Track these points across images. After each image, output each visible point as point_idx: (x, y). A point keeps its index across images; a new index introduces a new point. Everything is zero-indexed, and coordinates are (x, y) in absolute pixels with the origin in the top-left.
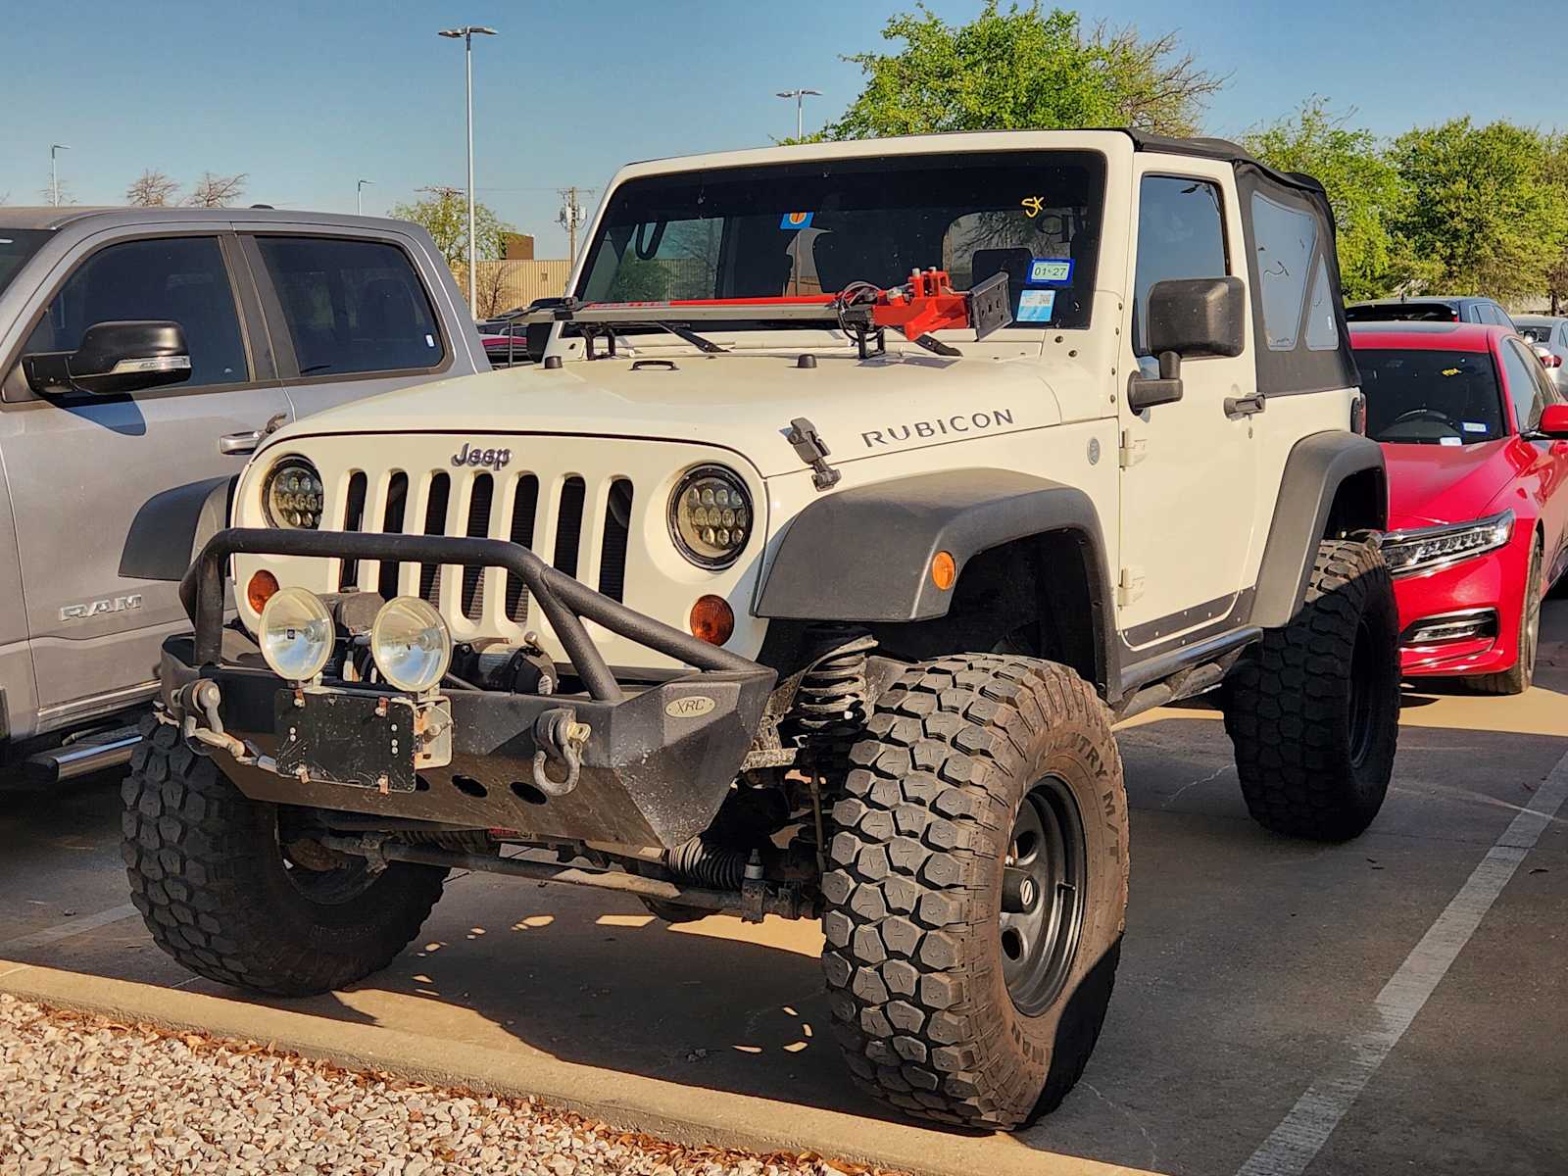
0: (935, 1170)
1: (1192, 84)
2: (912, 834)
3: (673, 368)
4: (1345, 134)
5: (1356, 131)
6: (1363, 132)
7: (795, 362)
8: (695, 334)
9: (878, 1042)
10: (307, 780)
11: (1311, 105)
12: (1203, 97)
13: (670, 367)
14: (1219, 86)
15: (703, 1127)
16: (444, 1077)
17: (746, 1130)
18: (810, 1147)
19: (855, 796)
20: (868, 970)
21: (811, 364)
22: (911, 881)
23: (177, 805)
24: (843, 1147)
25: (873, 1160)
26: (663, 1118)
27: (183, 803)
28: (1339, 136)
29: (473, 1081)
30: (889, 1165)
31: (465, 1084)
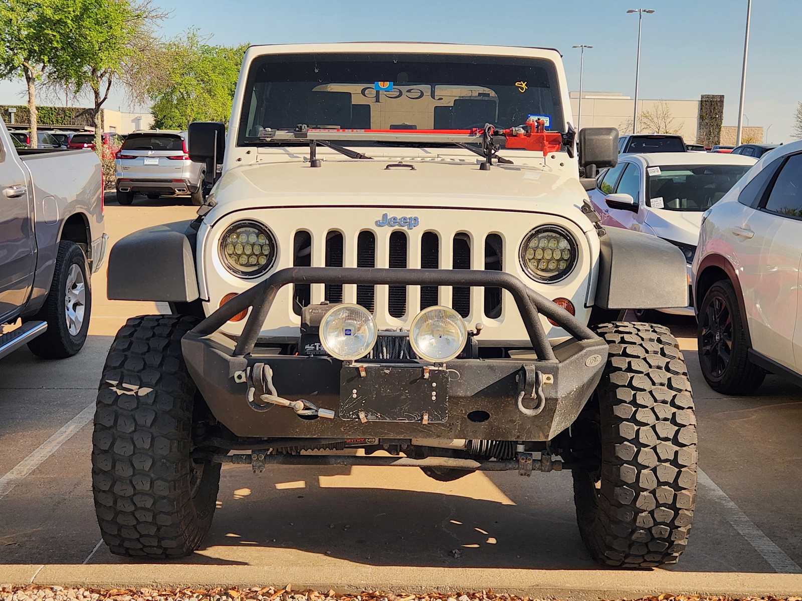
0: (736, 592)
1: (154, 14)
2: (666, 419)
3: (413, 169)
4: (209, 47)
5: (215, 46)
6: (218, 47)
7: (479, 166)
8: (344, 147)
9: (641, 531)
10: (366, 420)
11: (192, 31)
12: (159, 21)
13: (411, 168)
14: (167, 16)
15: (596, 591)
16: (420, 588)
17: (623, 589)
18: (663, 591)
19: (625, 402)
20: (645, 493)
21: (488, 168)
22: (669, 443)
23: (147, 446)
24: (683, 588)
25: (702, 592)
26: (570, 590)
27: (152, 445)
28: (206, 48)
29: (441, 588)
30: (710, 594)
31: (435, 590)
